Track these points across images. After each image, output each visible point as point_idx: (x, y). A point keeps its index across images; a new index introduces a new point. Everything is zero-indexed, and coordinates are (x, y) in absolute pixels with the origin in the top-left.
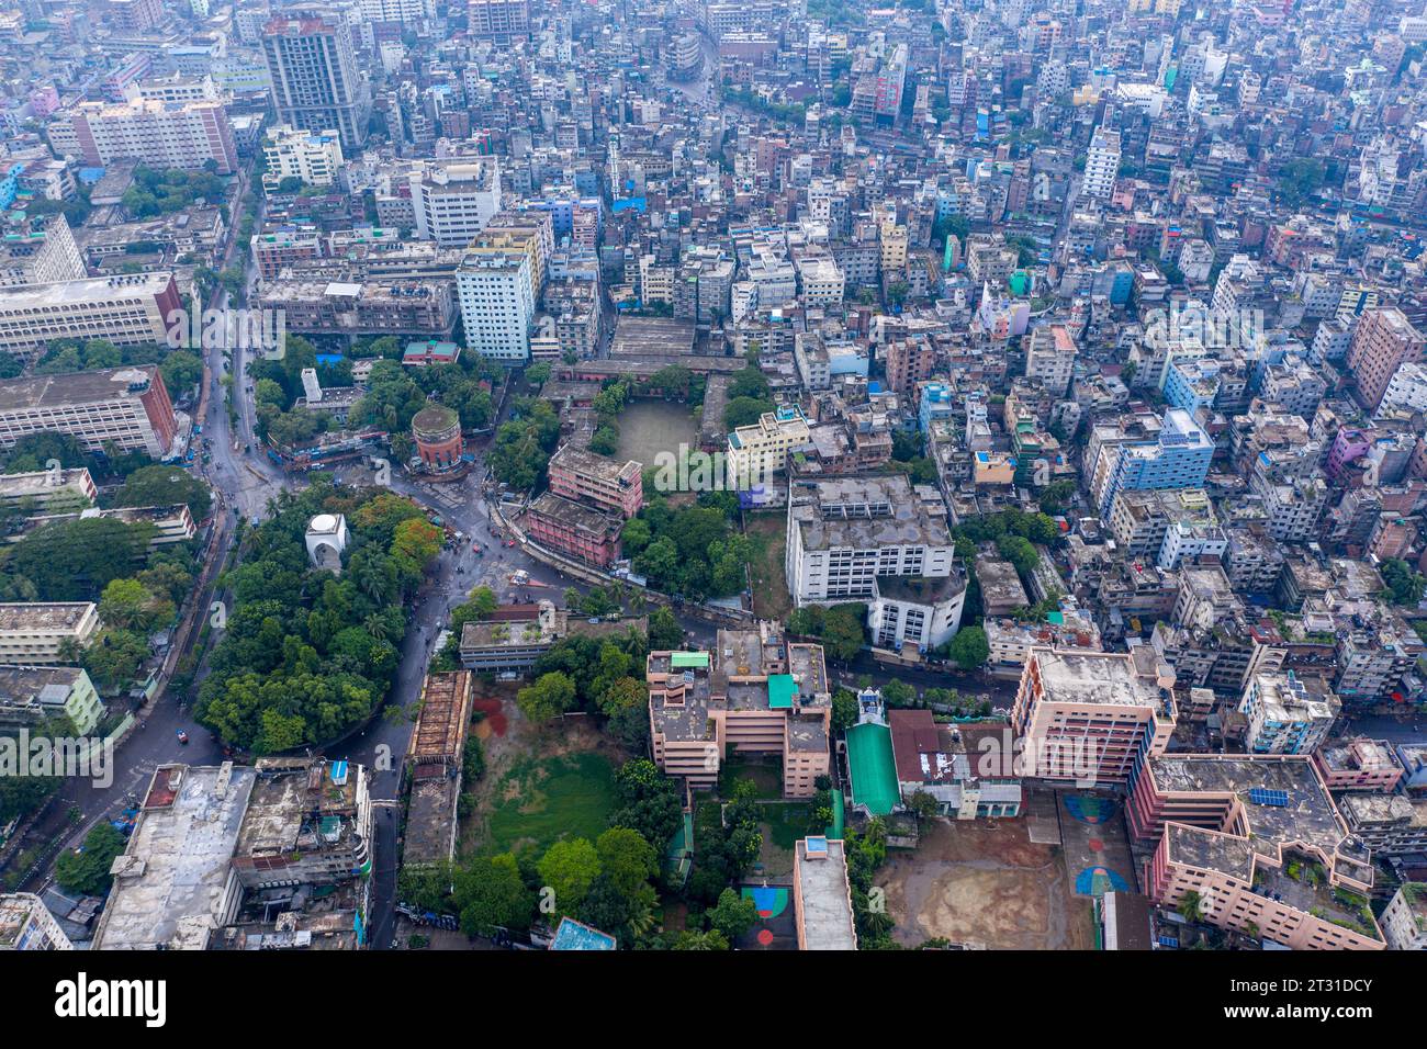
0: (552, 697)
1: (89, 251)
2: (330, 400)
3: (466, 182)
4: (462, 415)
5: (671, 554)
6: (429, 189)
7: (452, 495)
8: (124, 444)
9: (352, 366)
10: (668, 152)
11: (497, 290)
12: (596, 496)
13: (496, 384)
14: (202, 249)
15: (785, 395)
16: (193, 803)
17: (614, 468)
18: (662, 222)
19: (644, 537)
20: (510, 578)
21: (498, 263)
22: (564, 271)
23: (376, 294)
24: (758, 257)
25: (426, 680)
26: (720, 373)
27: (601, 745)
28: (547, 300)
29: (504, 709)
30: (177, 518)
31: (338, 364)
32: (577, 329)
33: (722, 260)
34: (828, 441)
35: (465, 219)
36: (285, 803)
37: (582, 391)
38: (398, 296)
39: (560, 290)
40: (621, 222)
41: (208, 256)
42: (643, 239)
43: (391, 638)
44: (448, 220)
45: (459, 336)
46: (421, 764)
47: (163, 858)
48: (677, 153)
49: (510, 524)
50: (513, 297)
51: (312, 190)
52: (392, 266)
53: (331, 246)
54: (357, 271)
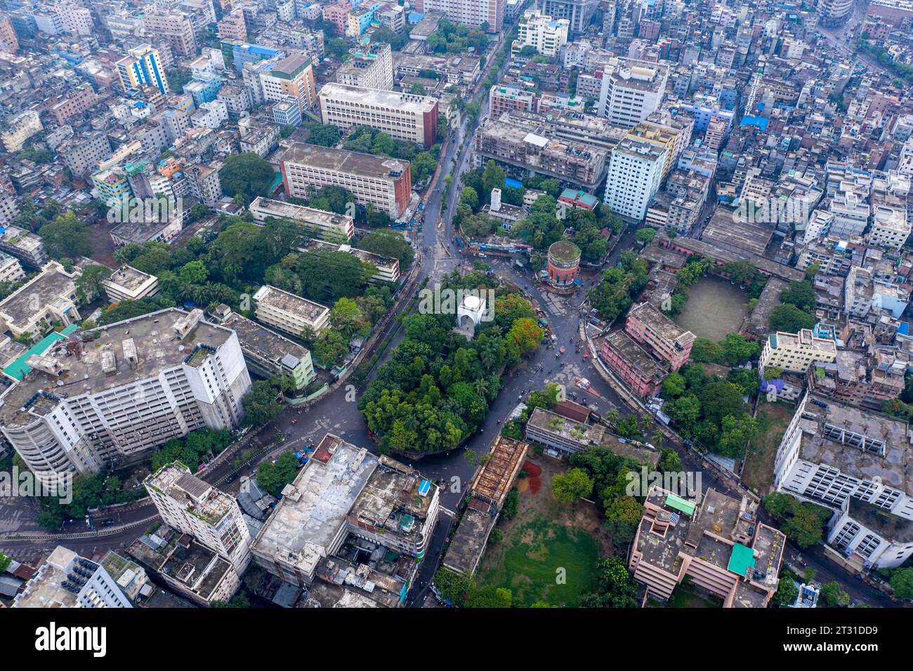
0: (575, 489)
1: (399, 69)
2: (504, 213)
3: (642, 81)
4: (584, 250)
5: (694, 411)
6: (615, 80)
7: (558, 305)
8: (377, 205)
9: (525, 193)
10: (800, 85)
11: (637, 169)
12: (655, 346)
13: (614, 233)
14: (462, 84)
15: (826, 312)
16: (339, 466)
17: (675, 332)
18: (775, 144)
19: (679, 390)
20: (577, 381)
21: (644, 150)
22: (689, 164)
23: (556, 148)
24: (843, 193)
25: (498, 440)
26: (779, 278)
27: (597, 530)
28: (670, 183)
29: (541, 475)
30: (390, 267)
31: (517, 190)
32: (684, 212)
33: (813, 188)
34: (848, 365)
35: (632, 107)
36: (387, 492)
37: (671, 259)
38: (569, 154)
39: (681, 177)
40: (744, 135)
41: (464, 89)
42: (756, 154)
43: (487, 397)
44: (621, 105)
45: (600, 192)
46: (475, 498)
47: (312, 495)
48: (806, 90)
49: (590, 341)
50: (646, 177)
51: (541, 58)
52: (573, 130)
53: (539, 104)
54: (549, 128)
